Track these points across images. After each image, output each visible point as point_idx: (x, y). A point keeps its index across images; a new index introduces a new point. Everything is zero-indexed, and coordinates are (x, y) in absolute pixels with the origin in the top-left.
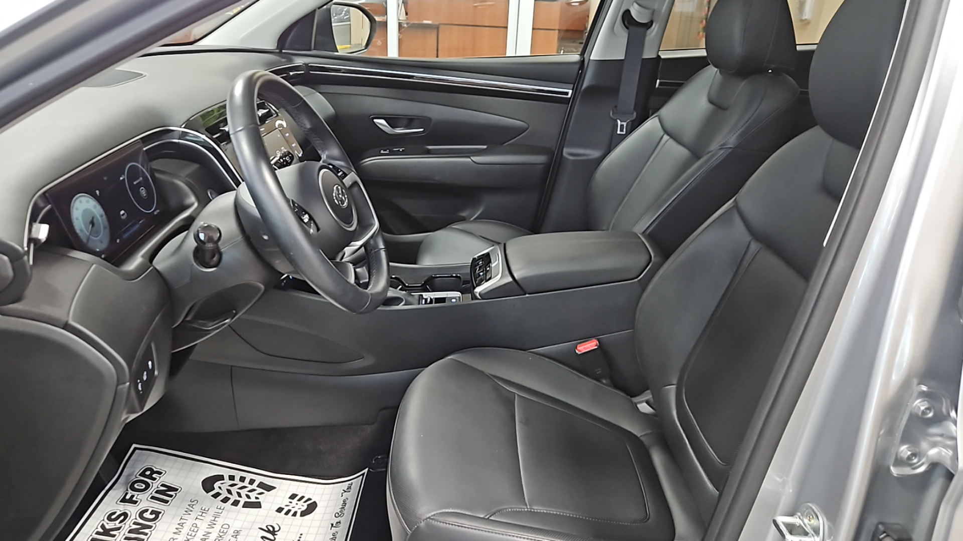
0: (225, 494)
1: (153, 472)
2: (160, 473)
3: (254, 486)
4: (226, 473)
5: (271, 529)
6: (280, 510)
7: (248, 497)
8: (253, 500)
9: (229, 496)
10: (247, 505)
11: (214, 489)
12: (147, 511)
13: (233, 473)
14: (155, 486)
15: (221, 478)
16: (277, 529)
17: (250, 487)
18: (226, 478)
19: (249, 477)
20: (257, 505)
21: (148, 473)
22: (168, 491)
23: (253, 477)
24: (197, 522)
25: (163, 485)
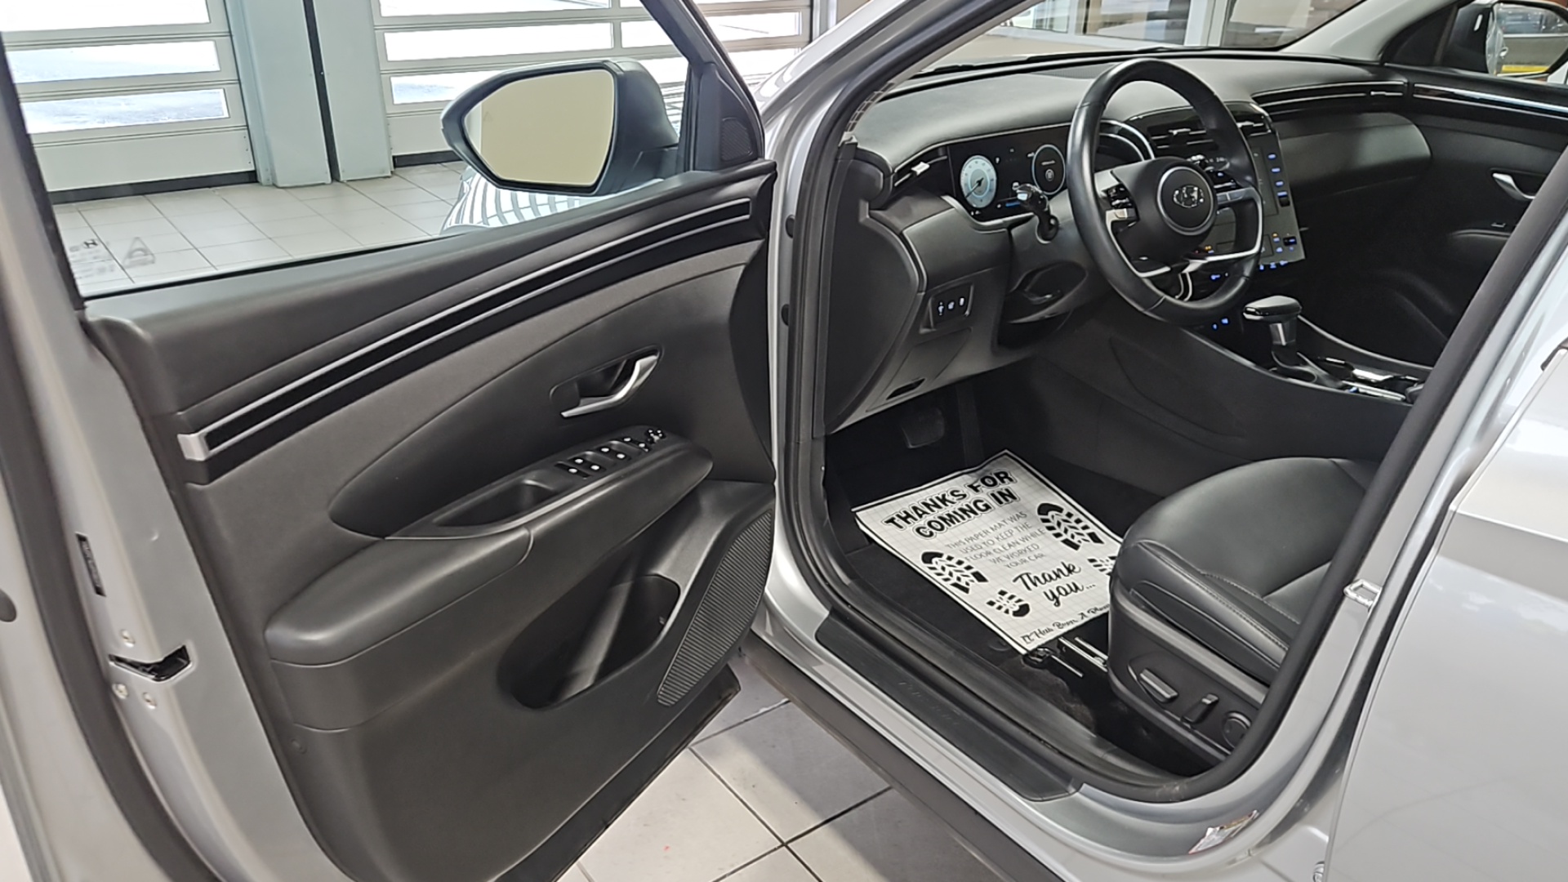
0: (1054, 523)
1: (1006, 477)
2: (1011, 480)
3: (1085, 532)
4: (1067, 508)
5: (1071, 568)
6: (1092, 561)
7: (1073, 537)
8: (1075, 541)
9: (1056, 526)
10: (1066, 542)
11: (1047, 514)
12: (981, 501)
13: (1073, 511)
14: (1001, 487)
15: (1060, 510)
16: (1077, 570)
17: (1081, 531)
18: (1065, 512)
19: (1086, 522)
20: (1076, 547)
21: (1002, 475)
22: (1008, 496)
23: (1089, 524)
24: (1015, 530)
25: (1007, 490)
